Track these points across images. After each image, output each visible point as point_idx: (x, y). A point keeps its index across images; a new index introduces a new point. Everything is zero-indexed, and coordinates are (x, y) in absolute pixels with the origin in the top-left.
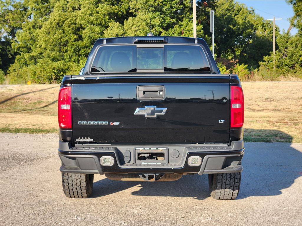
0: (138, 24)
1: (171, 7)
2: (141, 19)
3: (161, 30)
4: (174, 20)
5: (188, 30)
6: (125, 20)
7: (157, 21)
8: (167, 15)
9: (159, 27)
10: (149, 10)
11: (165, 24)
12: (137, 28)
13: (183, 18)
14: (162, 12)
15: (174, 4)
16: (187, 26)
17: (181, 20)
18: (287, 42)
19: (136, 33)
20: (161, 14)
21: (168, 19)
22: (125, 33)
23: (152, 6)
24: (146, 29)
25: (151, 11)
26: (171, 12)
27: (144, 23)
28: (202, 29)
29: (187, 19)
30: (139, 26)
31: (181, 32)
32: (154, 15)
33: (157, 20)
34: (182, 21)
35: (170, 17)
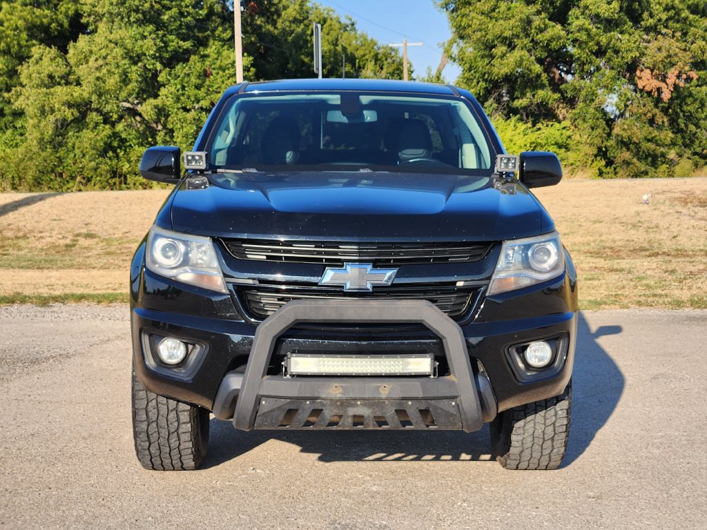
0: (104, 52)
1: (181, 14)
2: (110, 41)
3: (159, 66)
4: (187, 45)
5: (221, 68)
6: (72, 44)
7: (149, 46)
8: (171, 33)
9: (153, 59)
10: (129, 18)
11: (167, 51)
12: (100, 62)
13: (207, 38)
14: (160, 25)
15: (187, 6)
16: (217, 59)
17: (203, 43)
19: (98, 74)
20: (158, 30)
21: (175, 43)
22: (69, 74)
23: (137, 11)
24: (125, 64)
25: (134, 22)
26: (181, 25)
27: (118, 51)
28: (252, 65)
29: (216, 43)
30: (105, 58)
31: (205, 71)
32: (141, 30)
33: (149, 42)
34: (206, 45)
35: (178, 36)
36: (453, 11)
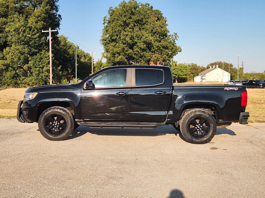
0: (13, 52)
1: (35, 43)
2: (15, 49)
3: (29, 56)
4: (36, 51)
5: (45, 57)
6: (4, 49)
7: (26, 50)
8: (32, 47)
9: (27, 54)
10: (21, 43)
11: (31, 52)
12: (12, 54)
13: (42, 49)
14: (29, 45)
15: (36, 41)
16: (44, 55)
17: (41, 50)
18: (101, 66)
19: (12, 57)
20: (28, 46)
21: (33, 50)
22: (4, 57)
23: (23, 41)
24: (19, 55)
25: (22, 44)
26: (35, 45)
27: (18, 51)
28: (53, 57)
29: (44, 50)
30: (14, 53)
31: (41, 57)
32: (24, 46)
33: (26, 49)
34: (41, 51)
35: (34, 48)
36: (105, 45)
